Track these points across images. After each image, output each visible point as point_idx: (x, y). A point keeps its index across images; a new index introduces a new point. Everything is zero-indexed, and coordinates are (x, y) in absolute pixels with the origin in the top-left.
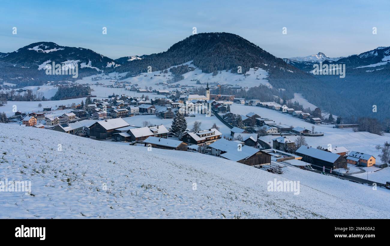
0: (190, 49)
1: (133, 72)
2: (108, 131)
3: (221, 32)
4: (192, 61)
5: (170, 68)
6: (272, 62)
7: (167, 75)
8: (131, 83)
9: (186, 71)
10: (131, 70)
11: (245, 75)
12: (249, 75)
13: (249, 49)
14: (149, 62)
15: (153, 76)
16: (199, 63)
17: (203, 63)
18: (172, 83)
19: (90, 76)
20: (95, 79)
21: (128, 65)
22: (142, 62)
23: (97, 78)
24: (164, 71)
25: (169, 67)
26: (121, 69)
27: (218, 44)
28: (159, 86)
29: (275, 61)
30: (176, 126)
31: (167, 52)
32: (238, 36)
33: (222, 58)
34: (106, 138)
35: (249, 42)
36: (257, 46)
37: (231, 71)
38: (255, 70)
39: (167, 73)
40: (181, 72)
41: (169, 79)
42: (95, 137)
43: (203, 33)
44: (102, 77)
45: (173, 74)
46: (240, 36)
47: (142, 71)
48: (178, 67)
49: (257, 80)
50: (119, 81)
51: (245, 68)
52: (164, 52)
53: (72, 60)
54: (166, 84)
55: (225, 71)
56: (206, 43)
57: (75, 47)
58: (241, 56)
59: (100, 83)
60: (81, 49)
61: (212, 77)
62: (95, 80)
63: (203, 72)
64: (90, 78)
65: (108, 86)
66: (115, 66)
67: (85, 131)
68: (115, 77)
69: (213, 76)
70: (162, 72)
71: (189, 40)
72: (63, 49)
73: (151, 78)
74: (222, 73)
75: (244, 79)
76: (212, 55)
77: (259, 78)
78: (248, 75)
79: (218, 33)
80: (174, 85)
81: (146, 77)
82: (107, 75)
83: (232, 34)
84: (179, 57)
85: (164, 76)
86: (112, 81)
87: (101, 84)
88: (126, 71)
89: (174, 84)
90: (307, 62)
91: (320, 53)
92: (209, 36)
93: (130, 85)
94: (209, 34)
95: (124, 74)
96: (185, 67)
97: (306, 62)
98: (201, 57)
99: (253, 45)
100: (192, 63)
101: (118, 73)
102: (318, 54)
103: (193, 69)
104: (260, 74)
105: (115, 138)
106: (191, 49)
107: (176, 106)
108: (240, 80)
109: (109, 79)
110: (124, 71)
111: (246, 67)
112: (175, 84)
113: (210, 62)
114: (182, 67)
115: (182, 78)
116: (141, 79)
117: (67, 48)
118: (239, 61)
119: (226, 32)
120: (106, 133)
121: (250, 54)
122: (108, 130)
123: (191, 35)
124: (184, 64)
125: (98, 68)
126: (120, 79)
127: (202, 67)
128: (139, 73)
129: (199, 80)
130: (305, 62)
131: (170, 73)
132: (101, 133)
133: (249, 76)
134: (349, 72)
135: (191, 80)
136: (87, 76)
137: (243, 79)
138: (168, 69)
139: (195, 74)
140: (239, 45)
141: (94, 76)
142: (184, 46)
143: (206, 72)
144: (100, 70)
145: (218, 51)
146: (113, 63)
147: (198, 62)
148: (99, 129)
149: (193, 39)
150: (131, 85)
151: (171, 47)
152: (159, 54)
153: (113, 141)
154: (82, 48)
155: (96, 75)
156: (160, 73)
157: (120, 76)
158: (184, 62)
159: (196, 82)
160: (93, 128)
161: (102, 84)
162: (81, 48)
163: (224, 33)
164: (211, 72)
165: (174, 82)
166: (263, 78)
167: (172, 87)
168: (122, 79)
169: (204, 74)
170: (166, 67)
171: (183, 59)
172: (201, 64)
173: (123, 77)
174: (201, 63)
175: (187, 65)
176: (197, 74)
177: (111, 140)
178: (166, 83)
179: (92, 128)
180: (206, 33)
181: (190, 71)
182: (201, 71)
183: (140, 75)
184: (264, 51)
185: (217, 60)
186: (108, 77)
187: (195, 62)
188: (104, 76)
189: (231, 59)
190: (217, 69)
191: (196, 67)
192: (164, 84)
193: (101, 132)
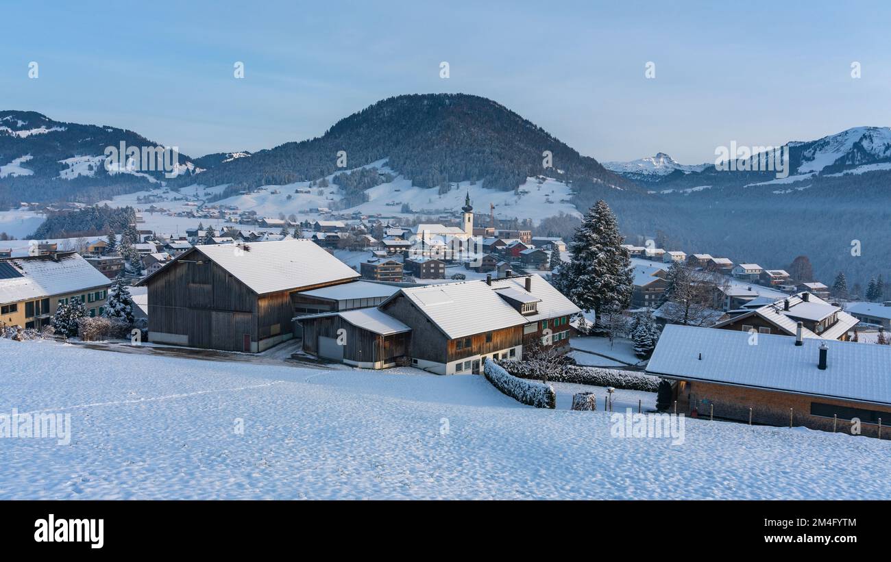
0: (380, 131)
1: (241, 183)
2: (263, 304)
3: (455, 93)
4: (387, 160)
5: (333, 176)
6: (574, 164)
7: (326, 191)
8: (237, 209)
9: (374, 183)
10: (235, 180)
11: (516, 194)
12: (527, 193)
13: (521, 134)
14: (280, 162)
15: (292, 193)
16: (405, 163)
17: (415, 164)
18: (341, 209)
19: (134, 194)
20: (147, 200)
21: (227, 168)
22: (264, 160)
23: (151, 198)
24: (318, 181)
25: (330, 174)
26: (212, 177)
27: (448, 120)
28: (308, 215)
29: (581, 164)
30: (592, 282)
31: (323, 138)
32: (495, 102)
33: (460, 153)
34: (254, 346)
35: (520, 117)
36: (538, 127)
37: (484, 184)
38: (540, 183)
39: (327, 186)
40: (360, 185)
41: (332, 199)
42: (184, 339)
43: (409, 96)
44: (164, 196)
45: (341, 190)
46: (500, 103)
47: (263, 181)
48: (353, 173)
49: (548, 204)
50: (206, 204)
51: (516, 177)
52: (315, 138)
53: (86, 155)
54: (327, 213)
55: (469, 182)
56: (419, 118)
57: (94, 126)
58: (503, 148)
59: (158, 208)
60: (109, 130)
61: (438, 196)
62: (146, 203)
63: (414, 185)
64: (134, 196)
65: (179, 215)
66: (194, 171)
67: (119, 306)
68: (196, 196)
69: (440, 194)
70: (315, 184)
71: (376, 112)
72: (63, 129)
73: (289, 197)
74: (460, 188)
75: (516, 202)
76: (436, 147)
77: (553, 201)
78: (525, 192)
79: (446, 95)
80: (348, 215)
81: (275, 195)
82: (177, 191)
83: (480, 97)
84: (352, 149)
85: (321, 193)
86: (190, 203)
87: (162, 211)
88: (223, 183)
89: (348, 212)
90: (634, 174)
91: (660, 153)
92: (426, 102)
93: (236, 214)
94: (423, 96)
95: (219, 189)
96: (371, 172)
97: (632, 173)
98: (408, 150)
99: (528, 126)
100: (385, 165)
101: (202, 187)
102: (655, 156)
103: (389, 179)
104: (553, 192)
105: (309, 343)
106: (382, 131)
107: (398, 249)
108: (506, 205)
109: (182, 199)
110: (218, 183)
111: (518, 175)
112: (351, 211)
113: (431, 163)
114: (362, 172)
115: (365, 199)
116: (264, 200)
117: (72, 127)
118: (501, 159)
119: (465, 93)
120: (250, 312)
121: (522, 146)
122: (264, 296)
123: (380, 100)
124: (368, 167)
125: (152, 177)
126: (210, 201)
127: (412, 173)
128: (258, 185)
129: (406, 203)
130: (629, 173)
131: (334, 188)
132: (221, 315)
133: (526, 195)
134: (734, 194)
135: (388, 205)
136: (126, 194)
137: (513, 202)
138: (330, 178)
139: (396, 191)
140: (498, 124)
141: (142, 194)
142: (365, 125)
143: (423, 184)
144: (159, 182)
145: (449, 138)
146: (190, 166)
147: (402, 162)
148: (208, 287)
149: (385, 109)
150: (239, 212)
151: (333, 128)
152: (303, 143)
153: (296, 359)
154: (112, 128)
155: (147, 191)
156: (310, 187)
157: (210, 194)
158: (367, 162)
159: (399, 208)
160: (169, 284)
161: (165, 211)
162: (109, 128)
163: (460, 96)
164: (434, 186)
165: (346, 209)
166: (563, 200)
167: (341, 218)
168: (215, 201)
169: (416, 190)
170: (322, 174)
171: (364, 155)
172: (408, 167)
173: (216, 196)
174: (407, 163)
175: (375, 169)
176: (398, 191)
177: (286, 353)
178: (326, 209)
179: (161, 283)
180: (416, 95)
181: (383, 182)
182: (410, 182)
183: (260, 191)
184: (555, 139)
185: (448, 156)
186: (178, 196)
187: (394, 162)
188: (168, 192)
189: (481, 155)
190: (447, 178)
191: (398, 173)
192: (321, 211)
193: (218, 310)
